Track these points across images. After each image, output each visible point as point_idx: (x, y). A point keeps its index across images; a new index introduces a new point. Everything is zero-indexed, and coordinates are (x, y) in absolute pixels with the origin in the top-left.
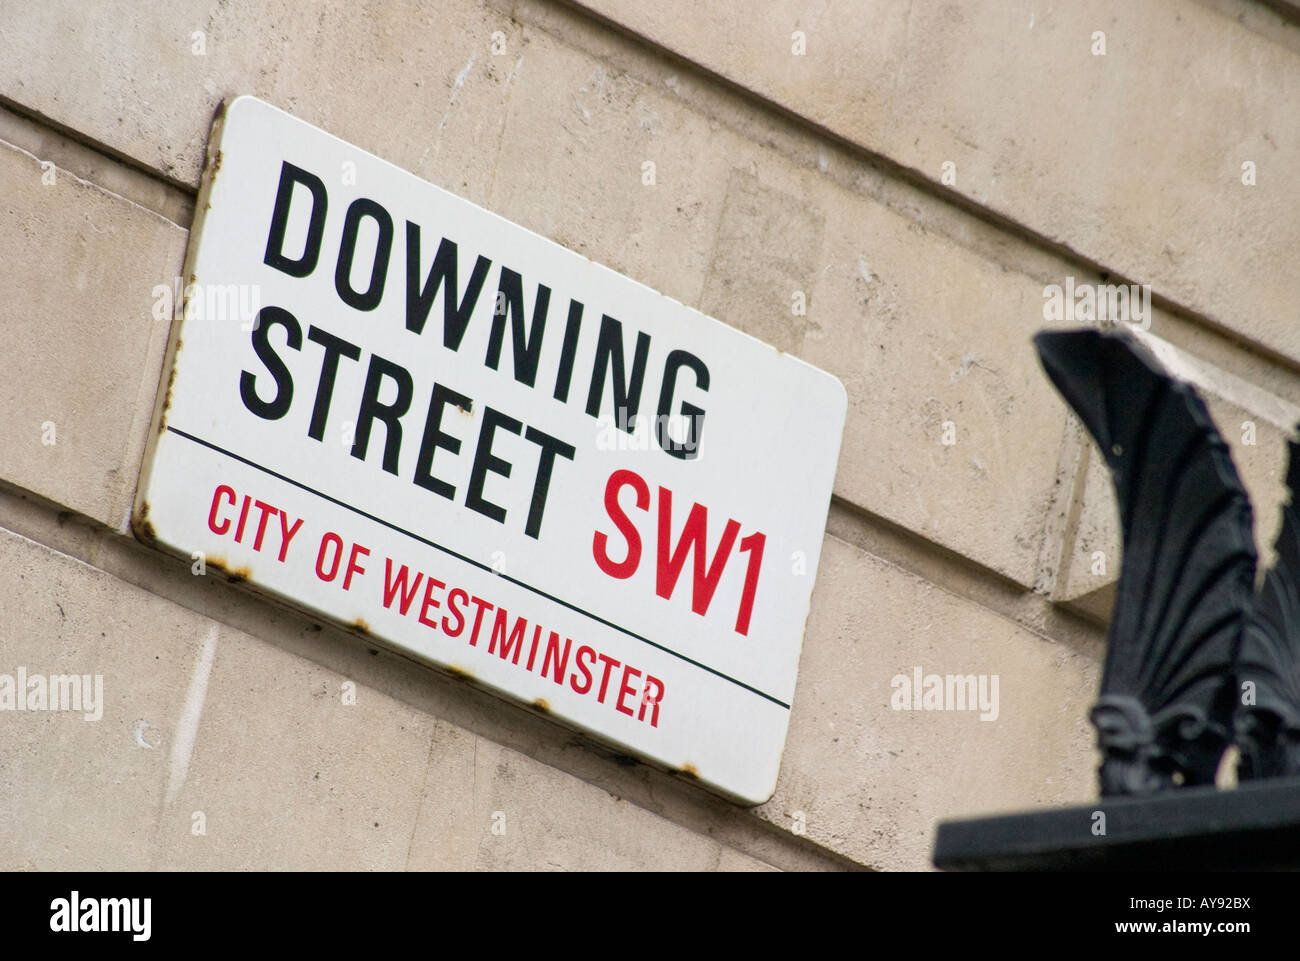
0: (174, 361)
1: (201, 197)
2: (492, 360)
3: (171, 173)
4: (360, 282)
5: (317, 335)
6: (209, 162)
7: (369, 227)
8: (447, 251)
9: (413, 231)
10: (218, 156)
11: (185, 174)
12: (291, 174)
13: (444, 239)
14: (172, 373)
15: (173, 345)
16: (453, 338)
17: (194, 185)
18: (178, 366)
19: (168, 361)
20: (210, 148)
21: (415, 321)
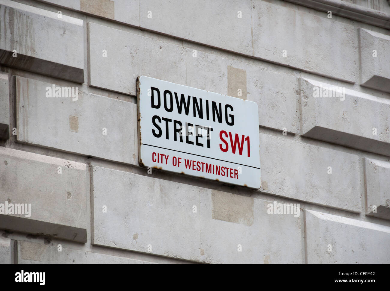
0: (140, 131)
1: (138, 97)
2: (195, 116)
3: (131, 94)
4: (169, 107)
5: (164, 119)
6: (138, 90)
7: (168, 95)
8: (182, 96)
9: (176, 94)
10: (139, 89)
11: (134, 93)
12: (153, 89)
13: (181, 94)
14: (140, 133)
15: (139, 128)
16: (187, 113)
17: (136, 95)
18: (141, 131)
19: (139, 131)
20: (137, 87)
21: (180, 112)
